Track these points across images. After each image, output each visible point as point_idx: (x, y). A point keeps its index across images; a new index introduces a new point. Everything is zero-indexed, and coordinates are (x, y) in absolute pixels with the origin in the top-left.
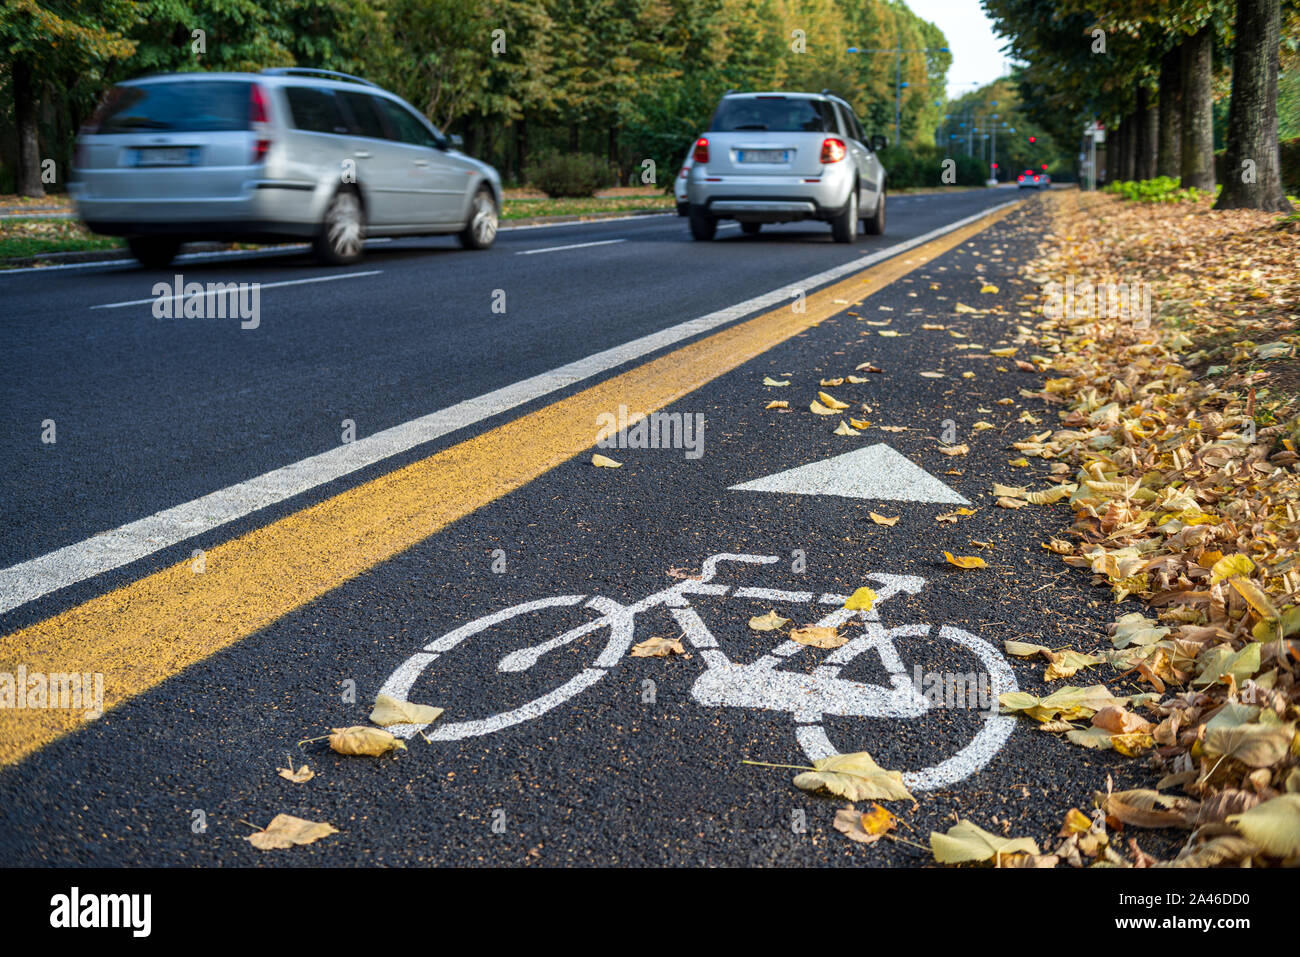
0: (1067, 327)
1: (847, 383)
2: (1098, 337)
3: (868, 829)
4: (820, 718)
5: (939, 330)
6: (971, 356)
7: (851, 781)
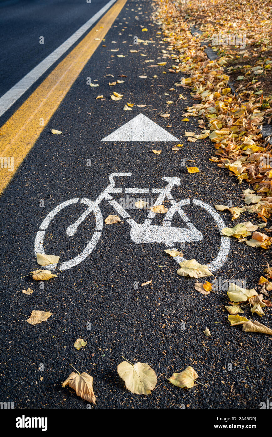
0: (177, 49)
1: (117, 83)
2: (191, 56)
3: (206, 290)
4: (174, 245)
5: (136, 53)
6: (152, 66)
7: (194, 271)
